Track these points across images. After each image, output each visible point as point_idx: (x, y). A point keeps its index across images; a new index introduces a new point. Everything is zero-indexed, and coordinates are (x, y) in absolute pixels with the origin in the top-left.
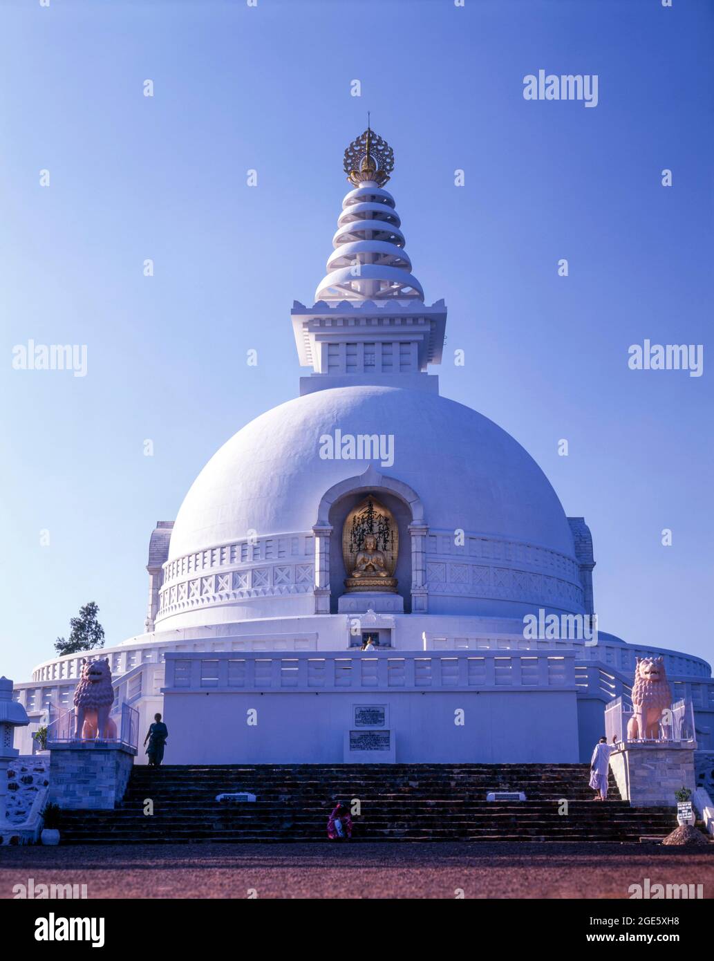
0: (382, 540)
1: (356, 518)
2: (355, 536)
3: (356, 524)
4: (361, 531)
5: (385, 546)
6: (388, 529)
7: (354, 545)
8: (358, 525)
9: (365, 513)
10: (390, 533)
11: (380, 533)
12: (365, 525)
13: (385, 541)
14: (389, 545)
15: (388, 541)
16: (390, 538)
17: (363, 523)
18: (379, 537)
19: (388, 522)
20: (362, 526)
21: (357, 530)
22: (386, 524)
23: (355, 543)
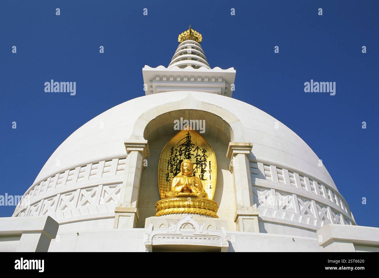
0: (199, 170)
1: (174, 149)
2: (172, 166)
3: (174, 155)
4: (178, 161)
5: (203, 176)
6: (205, 160)
7: (170, 174)
8: (176, 156)
9: (183, 145)
10: (208, 164)
11: (197, 164)
12: (183, 156)
13: (203, 171)
14: (206, 175)
15: (205, 171)
16: (207, 169)
17: (180, 155)
18: (197, 167)
19: (206, 154)
20: (179, 157)
21: (174, 160)
22: (204, 156)
23: (172, 172)
